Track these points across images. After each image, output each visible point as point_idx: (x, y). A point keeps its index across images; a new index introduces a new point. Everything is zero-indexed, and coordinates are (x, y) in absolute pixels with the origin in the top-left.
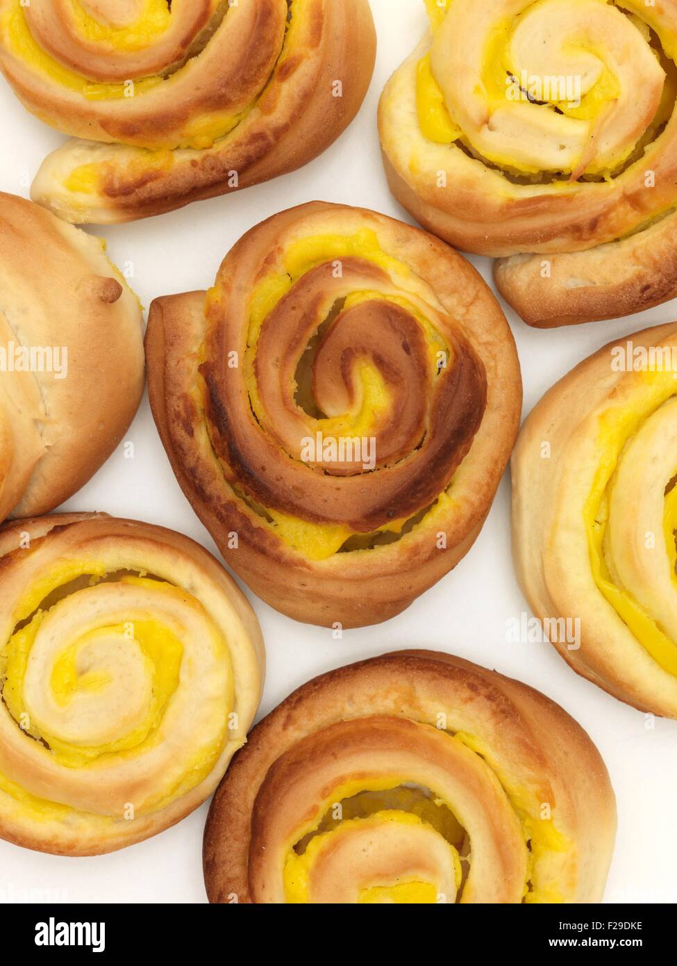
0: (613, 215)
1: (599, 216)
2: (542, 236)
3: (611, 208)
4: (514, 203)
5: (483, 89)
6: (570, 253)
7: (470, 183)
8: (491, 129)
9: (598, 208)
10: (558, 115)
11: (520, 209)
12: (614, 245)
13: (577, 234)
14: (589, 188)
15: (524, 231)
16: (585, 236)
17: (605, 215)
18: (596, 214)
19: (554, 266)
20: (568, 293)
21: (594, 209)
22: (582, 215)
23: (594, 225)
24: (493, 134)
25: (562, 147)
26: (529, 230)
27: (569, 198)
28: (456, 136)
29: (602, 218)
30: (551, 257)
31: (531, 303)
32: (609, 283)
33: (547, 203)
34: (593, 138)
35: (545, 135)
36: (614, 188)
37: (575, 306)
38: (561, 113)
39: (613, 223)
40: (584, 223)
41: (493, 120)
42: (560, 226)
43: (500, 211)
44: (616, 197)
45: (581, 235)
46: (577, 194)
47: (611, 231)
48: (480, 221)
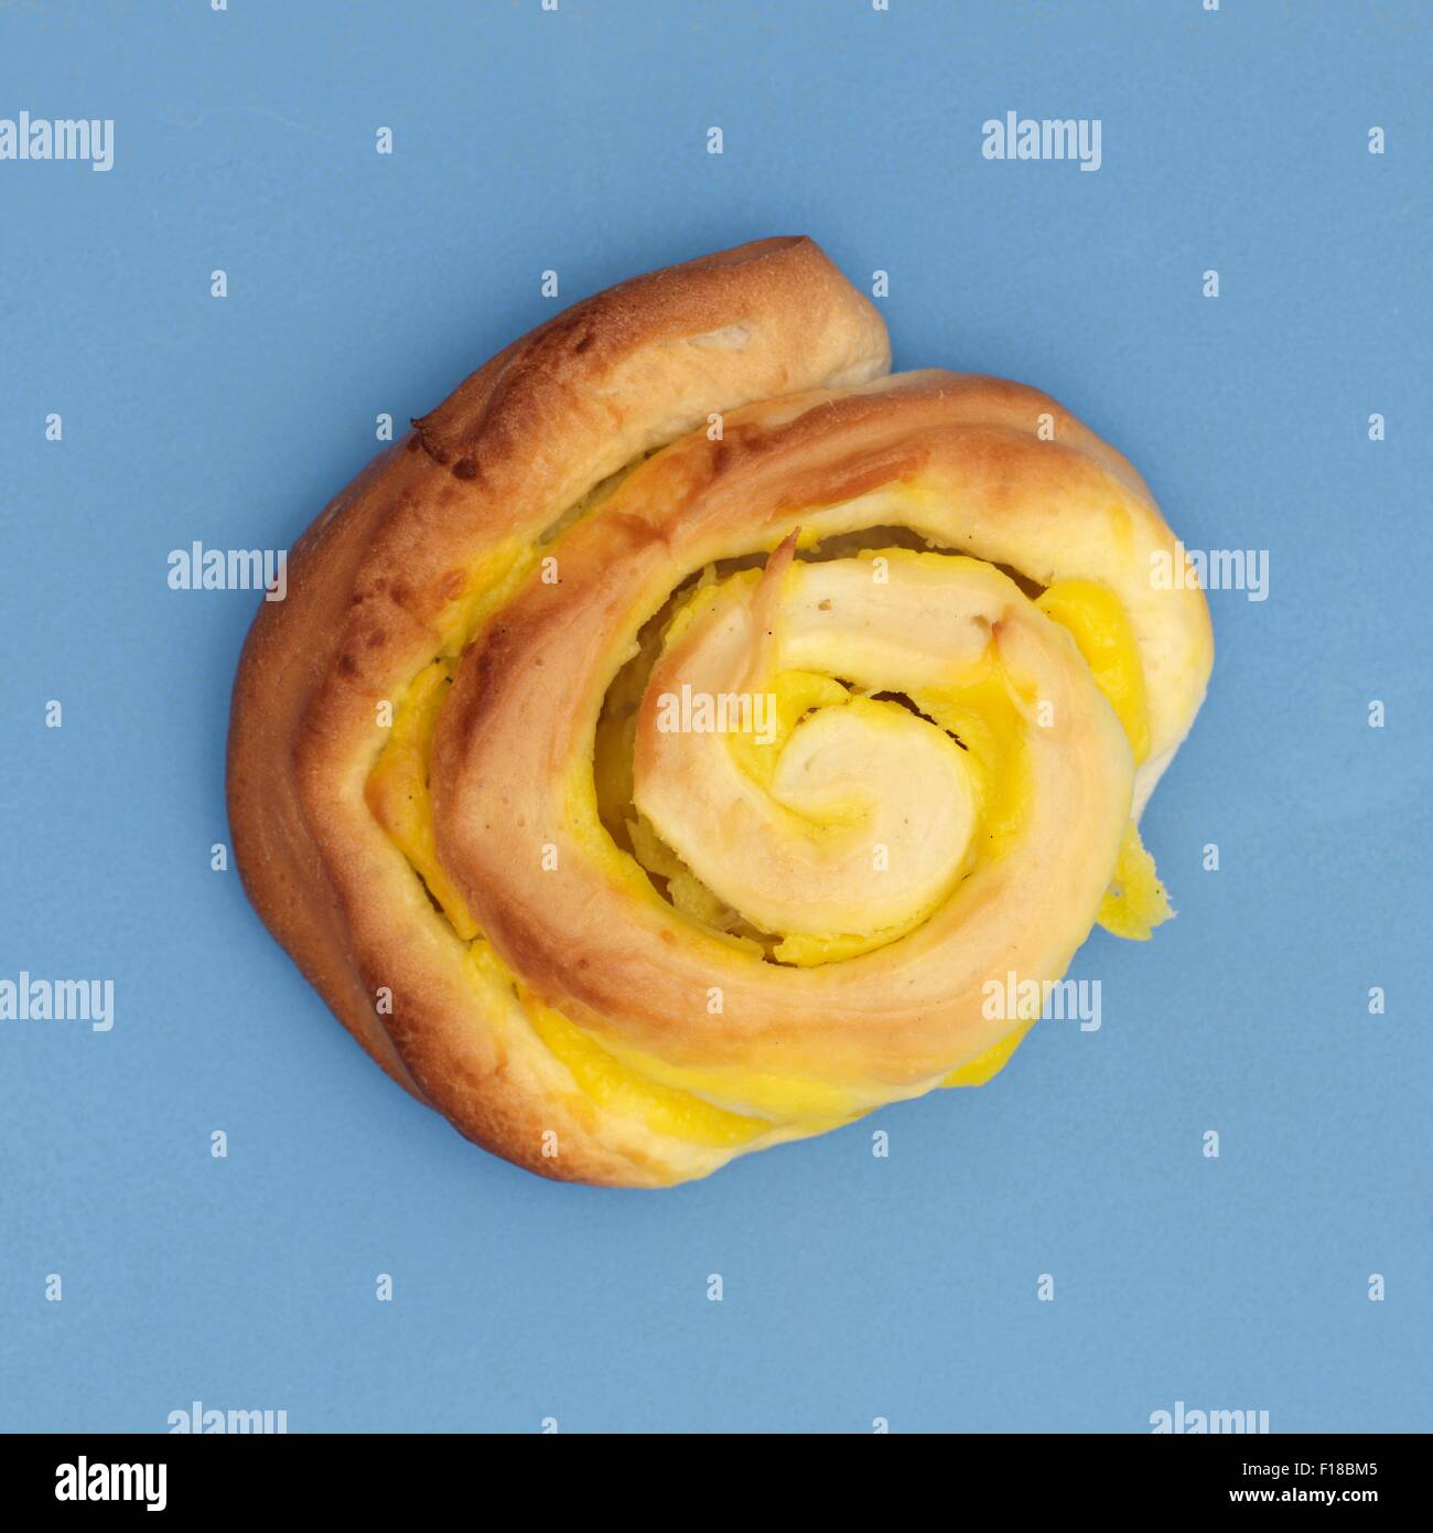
0: (682, 492)
1: (711, 482)
2: (828, 416)
3: (690, 503)
4: (901, 474)
5: (1017, 699)
6: (751, 402)
7: (1002, 498)
8: (980, 620)
9: (719, 499)
10: (846, 675)
11: (888, 462)
12: (658, 439)
13: (751, 435)
14: (739, 542)
15: (866, 419)
16: (734, 437)
17: (699, 486)
18: (720, 484)
19: (781, 366)
20: (745, 312)
21: (727, 495)
22: (747, 477)
23: (720, 458)
24: (976, 610)
25: (824, 606)
26: (857, 423)
27: (786, 505)
28: (1045, 598)
29: (707, 478)
30: (790, 386)
31: (816, 280)
32: (660, 346)
33: (833, 486)
34: (761, 632)
35: (867, 624)
36: (694, 546)
37: (727, 286)
38: (839, 680)
39: (680, 475)
40: (742, 459)
41: (977, 639)
42: (793, 443)
43: (928, 453)
44: (684, 531)
45: (742, 435)
46: (769, 518)
47: (677, 460)
48: (961, 428)
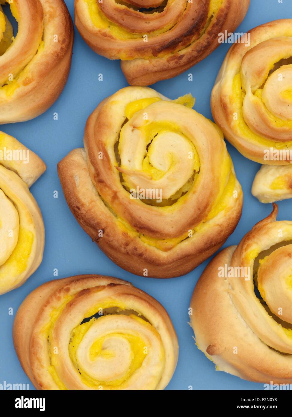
0: (107, 189)
1: (105, 183)
2: (93, 160)
3: (109, 188)
4: (104, 146)
5: (148, 124)
6: (90, 175)
7: (109, 126)
8: (133, 131)
9: (108, 182)
10: (143, 157)
11: (102, 149)
12: (97, 194)
13: (96, 175)
14: (117, 178)
15: (93, 153)
16: (97, 179)
17: (106, 186)
18: (106, 182)
19: (83, 169)
20: (72, 177)
21: (108, 180)
22: (105, 176)
23: (101, 181)
24: (131, 132)
25: (130, 161)
26: (94, 155)
27: (110, 168)
28: (128, 118)
29: (104, 184)
30: (86, 168)
31: (66, 162)
32: (79, 193)
33: (106, 159)
34: (135, 173)
35: (133, 153)
36: (118, 186)
37: (67, 180)
38: (144, 158)
39: (104, 189)
40: (101, 177)
41: (136, 131)
42: (98, 167)
43: (100, 141)
44: (115, 189)
45: (96, 177)
46: (112, 172)
47: (101, 190)
48: (95, 134)
